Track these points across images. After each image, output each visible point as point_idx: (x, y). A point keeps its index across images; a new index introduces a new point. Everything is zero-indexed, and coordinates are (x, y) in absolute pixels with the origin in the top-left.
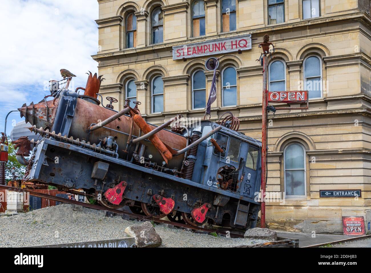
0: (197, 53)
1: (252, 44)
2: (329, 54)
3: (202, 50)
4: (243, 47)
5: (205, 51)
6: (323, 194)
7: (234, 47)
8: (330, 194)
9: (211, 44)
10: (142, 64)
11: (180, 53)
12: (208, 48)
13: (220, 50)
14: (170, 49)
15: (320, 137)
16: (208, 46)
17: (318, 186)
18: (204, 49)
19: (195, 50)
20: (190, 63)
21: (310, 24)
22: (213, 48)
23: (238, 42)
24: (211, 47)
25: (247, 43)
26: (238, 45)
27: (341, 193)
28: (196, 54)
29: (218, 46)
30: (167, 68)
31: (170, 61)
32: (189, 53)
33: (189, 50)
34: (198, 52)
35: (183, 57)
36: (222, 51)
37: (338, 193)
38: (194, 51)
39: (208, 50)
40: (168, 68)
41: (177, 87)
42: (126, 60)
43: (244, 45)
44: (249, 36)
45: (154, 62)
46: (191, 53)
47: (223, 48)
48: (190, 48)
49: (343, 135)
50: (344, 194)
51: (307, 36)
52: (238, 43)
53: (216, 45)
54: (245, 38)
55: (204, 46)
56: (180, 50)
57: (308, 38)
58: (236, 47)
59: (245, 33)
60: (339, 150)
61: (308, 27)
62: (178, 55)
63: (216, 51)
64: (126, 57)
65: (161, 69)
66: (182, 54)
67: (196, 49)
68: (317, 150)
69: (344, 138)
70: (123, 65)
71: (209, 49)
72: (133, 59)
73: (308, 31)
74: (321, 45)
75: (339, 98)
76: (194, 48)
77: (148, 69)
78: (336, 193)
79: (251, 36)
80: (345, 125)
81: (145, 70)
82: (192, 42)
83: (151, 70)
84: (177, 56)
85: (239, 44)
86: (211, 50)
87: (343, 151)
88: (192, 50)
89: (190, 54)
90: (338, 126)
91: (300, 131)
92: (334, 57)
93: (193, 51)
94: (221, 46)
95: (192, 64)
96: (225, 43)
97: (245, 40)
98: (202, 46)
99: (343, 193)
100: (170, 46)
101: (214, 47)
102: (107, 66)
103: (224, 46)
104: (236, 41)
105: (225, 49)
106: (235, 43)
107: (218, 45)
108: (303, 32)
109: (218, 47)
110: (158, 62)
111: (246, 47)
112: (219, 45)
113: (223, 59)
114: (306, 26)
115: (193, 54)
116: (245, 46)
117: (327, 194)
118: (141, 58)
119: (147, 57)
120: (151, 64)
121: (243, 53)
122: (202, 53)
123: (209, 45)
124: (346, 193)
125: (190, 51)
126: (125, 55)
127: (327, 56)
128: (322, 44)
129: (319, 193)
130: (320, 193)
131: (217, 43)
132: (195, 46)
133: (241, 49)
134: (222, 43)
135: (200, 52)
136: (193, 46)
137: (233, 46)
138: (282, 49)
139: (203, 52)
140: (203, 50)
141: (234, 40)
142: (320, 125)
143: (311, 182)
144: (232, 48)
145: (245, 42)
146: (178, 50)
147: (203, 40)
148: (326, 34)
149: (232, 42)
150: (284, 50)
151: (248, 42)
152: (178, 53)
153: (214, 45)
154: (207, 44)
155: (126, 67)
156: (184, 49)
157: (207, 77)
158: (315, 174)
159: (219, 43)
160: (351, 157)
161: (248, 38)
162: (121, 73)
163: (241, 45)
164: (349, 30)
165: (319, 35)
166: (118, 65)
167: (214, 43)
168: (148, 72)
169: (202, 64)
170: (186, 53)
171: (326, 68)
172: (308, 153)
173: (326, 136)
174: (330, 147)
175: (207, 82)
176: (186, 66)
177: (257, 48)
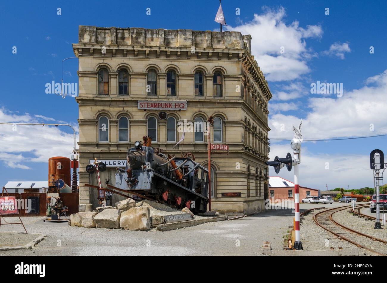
1: (187, 107)
2: (227, 119)
5: (159, 107)
6: (223, 195)
7: (177, 107)
10: (114, 108)
11: (142, 105)
13: (168, 108)
14: (136, 102)
15: (222, 164)
17: (221, 190)
20: (148, 112)
21: (218, 101)
22: (164, 106)
23: (179, 104)
25: (184, 106)
27: (231, 195)
28: (153, 108)
31: (134, 109)
33: (149, 104)
34: (154, 106)
35: (145, 108)
39: (161, 106)
40: (133, 114)
41: (139, 126)
42: (102, 103)
44: (186, 102)
45: (123, 108)
47: (170, 107)
48: (149, 103)
49: (234, 164)
51: (216, 107)
53: (165, 104)
54: (183, 103)
55: (158, 103)
58: (178, 108)
59: (184, 100)
60: (231, 172)
62: (142, 106)
65: (128, 113)
66: (144, 106)
67: (153, 104)
68: (220, 171)
70: (99, 106)
72: (108, 103)
73: (217, 104)
74: (223, 113)
75: (232, 144)
77: (119, 112)
80: (234, 158)
81: (117, 112)
82: (151, 100)
83: (120, 113)
85: (180, 106)
86: (163, 106)
87: (234, 172)
88: (150, 104)
89: (149, 107)
90: (231, 158)
92: (230, 121)
94: (169, 105)
95: (149, 113)
96: (171, 104)
97: (183, 104)
100: (136, 100)
102: (87, 105)
103: (171, 105)
104: (178, 104)
105: (171, 107)
107: (167, 104)
108: (214, 104)
109: (167, 106)
110: (126, 109)
113: (169, 113)
114: (216, 102)
115: (151, 107)
116: (183, 107)
117: (225, 195)
118: (114, 104)
119: (118, 103)
120: (121, 109)
121: (181, 111)
123: (162, 103)
125: (149, 105)
126: (102, 100)
127: (226, 120)
129: (221, 195)
132: (153, 102)
133: (181, 109)
134: (169, 104)
135: (156, 106)
140: (158, 106)
142: (222, 157)
143: (217, 188)
144: (176, 107)
146: (141, 103)
147: (158, 100)
148: (226, 107)
149: (176, 104)
150: (204, 113)
151: (185, 105)
154: (160, 103)
155: (102, 108)
156: (145, 103)
157: (159, 122)
158: (219, 184)
159: (168, 104)
160: (237, 175)
161: (185, 103)
162: (98, 112)
163: (181, 107)
164: (237, 108)
165: (222, 107)
166: (96, 106)
167: (165, 103)
168: (119, 114)
169: (156, 114)
170: (146, 106)
171: (225, 126)
172: (216, 173)
173: (225, 164)
174: (227, 170)
175: (158, 125)
176: (146, 114)
177: (189, 109)
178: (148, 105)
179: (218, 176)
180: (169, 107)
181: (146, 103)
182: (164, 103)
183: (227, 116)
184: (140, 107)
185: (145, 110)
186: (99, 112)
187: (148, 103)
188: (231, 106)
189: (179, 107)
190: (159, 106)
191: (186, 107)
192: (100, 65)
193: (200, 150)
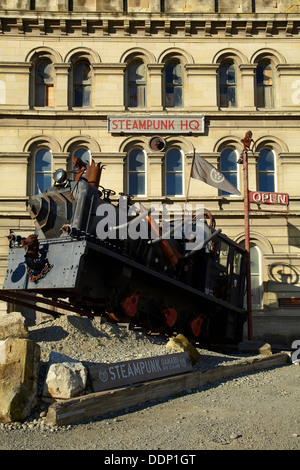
1: (205, 127)
3: (145, 125)
4: (195, 129)
5: (149, 127)
7: (184, 127)
9: (156, 120)
10: (62, 132)
11: (117, 125)
12: (153, 124)
13: (167, 129)
14: (105, 118)
16: (153, 122)
18: (148, 124)
19: (136, 125)
20: (128, 139)
21: (267, 115)
23: (189, 122)
24: (156, 124)
26: (188, 126)
28: (138, 129)
29: (165, 124)
30: (97, 141)
31: (102, 132)
32: (129, 127)
33: (129, 123)
34: (140, 127)
35: (121, 130)
36: (169, 131)
39: (152, 126)
40: (100, 142)
42: (38, 122)
43: (195, 127)
44: (202, 118)
45: (80, 131)
46: (131, 127)
47: (171, 128)
48: (130, 121)
51: (263, 127)
52: (188, 124)
53: (162, 122)
54: (197, 120)
55: (148, 121)
56: (117, 121)
57: (264, 129)
58: (187, 129)
59: (198, 114)
62: (115, 127)
63: (162, 129)
64: (39, 119)
65: (89, 141)
66: (119, 127)
67: (138, 123)
72: (51, 122)
73: (264, 121)
74: (278, 138)
76: (135, 122)
77: (72, 139)
79: (204, 118)
81: (68, 139)
82: (134, 114)
83: (75, 140)
84: (113, 128)
86: (157, 126)
88: (132, 123)
89: (130, 129)
92: (291, 154)
93: (134, 125)
94: (168, 124)
95: (130, 140)
96: (173, 121)
97: (197, 122)
98: (145, 121)
100: (104, 114)
101: (160, 124)
103: (172, 125)
104: (187, 121)
105: (174, 129)
107: (165, 122)
108: (259, 121)
110: (85, 132)
111: (198, 130)
113: (168, 140)
114: (263, 116)
115: (133, 129)
116: (197, 128)
118: (61, 122)
119: (70, 122)
121: (193, 136)
122: (145, 129)
125: (130, 125)
126: (39, 116)
127: (284, 151)
131: (164, 120)
132: (136, 119)
133: (193, 132)
134: (170, 121)
135: (143, 127)
136: (133, 119)
138: (237, 137)
139: (147, 128)
140: (147, 126)
141: (184, 120)
144: (182, 129)
145: (197, 124)
147: (147, 114)
149: (182, 121)
151: (200, 124)
152: (115, 124)
153: (160, 122)
154: (152, 119)
155: (39, 132)
156: (121, 121)
157: (150, 158)
159: (167, 121)
161: (201, 120)
162: (30, 140)
163: (192, 126)
165: (275, 127)
166: (27, 127)
167: (160, 119)
168: (71, 142)
169: (143, 142)
170: (124, 127)
171: (282, 164)
172: (266, 257)
173: (284, 238)
175: (148, 164)
176: (123, 142)
177: (209, 132)
178: (127, 125)
181: (124, 121)
184: (111, 129)
185: (122, 134)
186: (32, 139)
187: (127, 121)
191: (203, 127)
192: (38, 51)
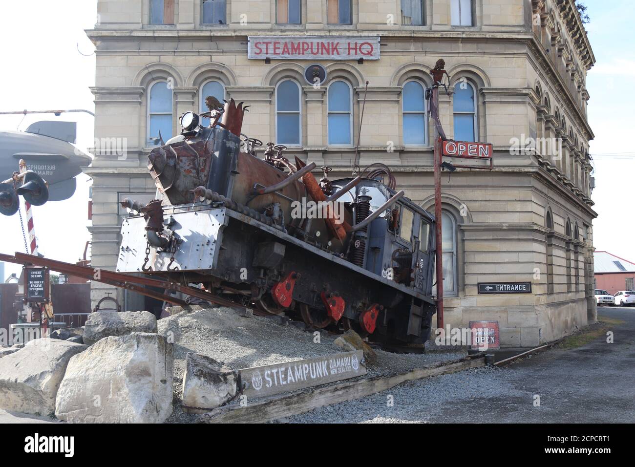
0: (291, 53)
1: (381, 51)
2: (489, 84)
3: (299, 49)
4: (367, 54)
5: (305, 52)
6: (482, 288)
7: (352, 52)
8: (491, 288)
9: (315, 41)
10: (187, 57)
11: (261, 49)
12: (310, 47)
13: (329, 54)
14: (244, 40)
15: (477, 204)
16: (310, 45)
17: (475, 277)
18: (303, 48)
19: (287, 48)
20: (276, 67)
21: (464, 36)
22: (318, 49)
23: (358, 46)
24: (315, 46)
25: (372, 49)
26: (358, 50)
27: (506, 287)
28: (289, 54)
29: (327, 47)
30: (234, 70)
31: (240, 58)
32: (277, 51)
33: (277, 46)
34: (292, 51)
35: (267, 56)
36: (333, 56)
37: (502, 288)
38: (286, 50)
39: (309, 50)
40: (237, 72)
41: (252, 104)
42: (154, 46)
43: (368, 51)
44: (377, 39)
45: (210, 57)
46: (280, 51)
47: (335, 52)
48: (279, 43)
49: (509, 203)
50: (510, 288)
51: (459, 53)
52: (358, 48)
53: (322, 43)
54: (369, 41)
55: (303, 43)
56: (261, 43)
57: (460, 55)
58: (356, 54)
59: (371, 34)
60: (504, 225)
61: (461, 40)
62: (258, 51)
63: (322, 54)
64: (155, 41)
65: (223, 71)
66: (264, 51)
67: (289, 46)
68: (473, 223)
69: (509, 207)
70: (148, 54)
71: (312, 48)
72: (170, 46)
73: (460, 45)
74: (478, 68)
76: (286, 44)
77: (199, 68)
78: (499, 287)
79: (379, 39)
80: (510, 188)
81: (192, 68)
82: (283, 34)
83: (203, 69)
84: (255, 53)
85: (361, 51)
86: (315, 51)
87: (510, 225)
88: (282, 46)
89: (279, 54)
90: (501, 189)
91: (451, 193)
92: (496, 89)
93: (284, 48)
94: (331, 47)
95: (279, 69)
96: (338, 43)
97: (370, 44)
98: (299, 43)
99: (508, 288)
100: (243, 34)
101: (320, 47)
102: (116, 52)
103: (336, 48)
104: (356, 43)
105: (338, 53)
106: (354, 47)
107: (326, 45)
108: (454, 45)
109: (325, 49)
110: (218, 59)
111: (371, 55)
112: (329, 46)
113: (332, 69)
114: (458, 38)
115: (283, 54)
116: (369, 53)
117: (488, 288)
118: (185, 46)
119: (198, 45)
120: (205, 59)
121: (365, 64)
122: (299, 54)
123: (312, 43)
124: (513, 288)
125: (279, 48)
126: (155, 37)
127: (486, 86)
128: (480, 67)
129: (476, 288)
130: (478, 287)
131: (325, 41)
132: (287, 41)
133: (364, 58)
134: (332, 43)
135: (296, 52)
136: (284, 41)
137: (351, 50)
138: (424, 66)
139: (301, 53)
140: (301, 50)
141: (353, 41)
142: (478, 186)
143: (466, 271)
144: (349, 54)
145: (370, 47)
146: (256, 44)
147: (302, 33)
148: (484, 53)
149: (349, 44)
150: (428, 67)
151: (373, 47)
152: (258, 48)
153: (320, 45)
154: (308, 41)
155: (154, 59)
156: (267, 43)
157: (305, 93)
158: (470, 258)
159: (328, 43)
160: (519, 235)
161: (375, 41)
162: (144, 69)
163: (364, 51)
164: (514, 54)
165: (475, 53)
166: (138, 52)
167: (320, 41)
168: (199, 72)
169: (297, 72)
170: (271, 51)
171: (484, 103)
172: (462, 228)
173: (487, 203)
174: (492, 219)
175: (304, 103)
176: (270, 72)
177: (386, 59)
178: (275, 48)
179: (467, 235)
180: (331, 53)
181: (271, 43)
182: (318, 43)
183: (489, 76)
184: (254, 55)
185: (268, 61)
186: (147, 68)
187: (275, 43)
188: (497, 48)
189: (358, 52)
190: (304, 50)
191: (379, 51)
193: (416, 166)
